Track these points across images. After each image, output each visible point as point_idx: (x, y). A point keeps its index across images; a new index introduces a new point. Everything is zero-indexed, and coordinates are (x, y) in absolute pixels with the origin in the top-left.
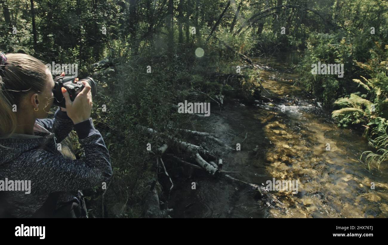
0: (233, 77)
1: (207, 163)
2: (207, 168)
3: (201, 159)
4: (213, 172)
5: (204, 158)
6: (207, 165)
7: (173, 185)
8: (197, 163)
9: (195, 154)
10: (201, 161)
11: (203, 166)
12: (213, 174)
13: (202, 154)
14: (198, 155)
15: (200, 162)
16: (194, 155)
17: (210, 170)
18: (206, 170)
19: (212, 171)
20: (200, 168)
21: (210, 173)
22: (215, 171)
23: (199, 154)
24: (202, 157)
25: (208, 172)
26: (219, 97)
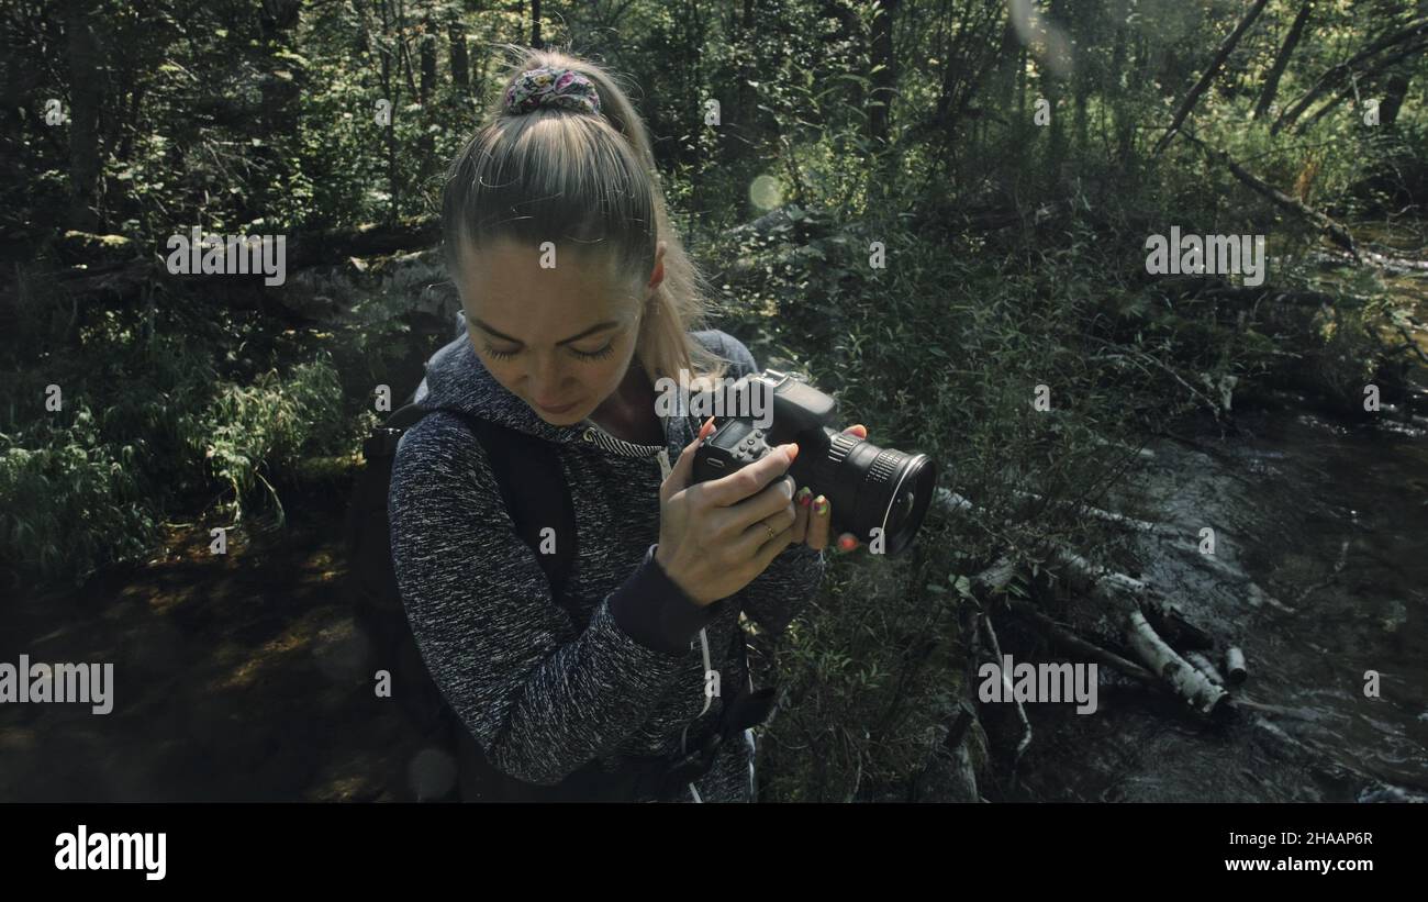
0: (1279, 298)
1: (1180, 659)
2: (1176, 678)
3: (1154, 637)
4: (1206, 702)
5: (1164, 636)
6: (1178, 667)
7: (1029, 735)
8: (1133, 654)
9: (1128, 613)
10: (1152, 645)
11: (1160, 672)
12: (1206, 709)
13: (1154, 617)
14: (1139, 618)
15: (1144, 649)
16: (1122, 619)
17: (1190, 691)
18: (1171, 686)
19: (1200, 698)
20: (1144, 673)
21: (1190, 701)
22: (1213, 699)
23: (1145, 615)
24: (1155, 629)
25: (1182, 697)
26: (1216, 381)
